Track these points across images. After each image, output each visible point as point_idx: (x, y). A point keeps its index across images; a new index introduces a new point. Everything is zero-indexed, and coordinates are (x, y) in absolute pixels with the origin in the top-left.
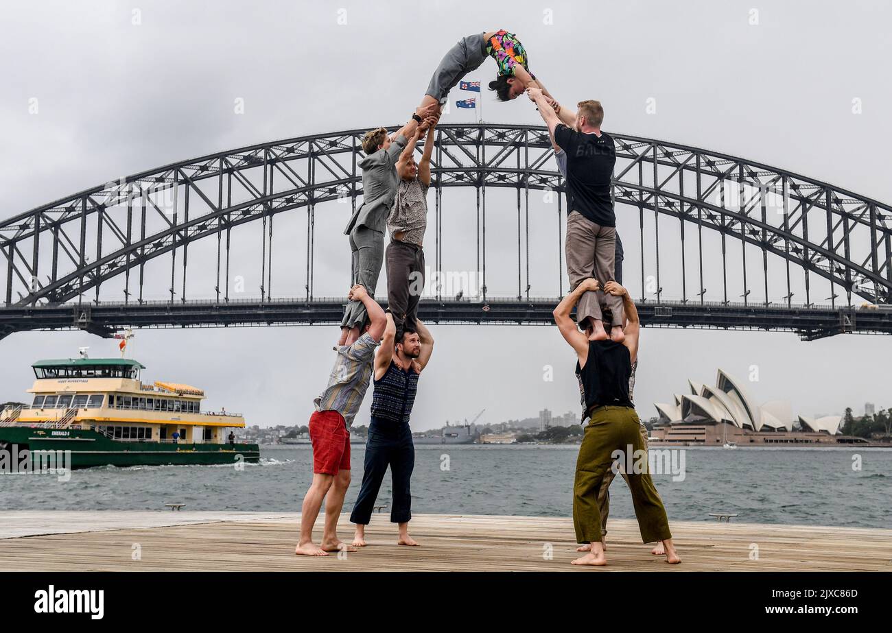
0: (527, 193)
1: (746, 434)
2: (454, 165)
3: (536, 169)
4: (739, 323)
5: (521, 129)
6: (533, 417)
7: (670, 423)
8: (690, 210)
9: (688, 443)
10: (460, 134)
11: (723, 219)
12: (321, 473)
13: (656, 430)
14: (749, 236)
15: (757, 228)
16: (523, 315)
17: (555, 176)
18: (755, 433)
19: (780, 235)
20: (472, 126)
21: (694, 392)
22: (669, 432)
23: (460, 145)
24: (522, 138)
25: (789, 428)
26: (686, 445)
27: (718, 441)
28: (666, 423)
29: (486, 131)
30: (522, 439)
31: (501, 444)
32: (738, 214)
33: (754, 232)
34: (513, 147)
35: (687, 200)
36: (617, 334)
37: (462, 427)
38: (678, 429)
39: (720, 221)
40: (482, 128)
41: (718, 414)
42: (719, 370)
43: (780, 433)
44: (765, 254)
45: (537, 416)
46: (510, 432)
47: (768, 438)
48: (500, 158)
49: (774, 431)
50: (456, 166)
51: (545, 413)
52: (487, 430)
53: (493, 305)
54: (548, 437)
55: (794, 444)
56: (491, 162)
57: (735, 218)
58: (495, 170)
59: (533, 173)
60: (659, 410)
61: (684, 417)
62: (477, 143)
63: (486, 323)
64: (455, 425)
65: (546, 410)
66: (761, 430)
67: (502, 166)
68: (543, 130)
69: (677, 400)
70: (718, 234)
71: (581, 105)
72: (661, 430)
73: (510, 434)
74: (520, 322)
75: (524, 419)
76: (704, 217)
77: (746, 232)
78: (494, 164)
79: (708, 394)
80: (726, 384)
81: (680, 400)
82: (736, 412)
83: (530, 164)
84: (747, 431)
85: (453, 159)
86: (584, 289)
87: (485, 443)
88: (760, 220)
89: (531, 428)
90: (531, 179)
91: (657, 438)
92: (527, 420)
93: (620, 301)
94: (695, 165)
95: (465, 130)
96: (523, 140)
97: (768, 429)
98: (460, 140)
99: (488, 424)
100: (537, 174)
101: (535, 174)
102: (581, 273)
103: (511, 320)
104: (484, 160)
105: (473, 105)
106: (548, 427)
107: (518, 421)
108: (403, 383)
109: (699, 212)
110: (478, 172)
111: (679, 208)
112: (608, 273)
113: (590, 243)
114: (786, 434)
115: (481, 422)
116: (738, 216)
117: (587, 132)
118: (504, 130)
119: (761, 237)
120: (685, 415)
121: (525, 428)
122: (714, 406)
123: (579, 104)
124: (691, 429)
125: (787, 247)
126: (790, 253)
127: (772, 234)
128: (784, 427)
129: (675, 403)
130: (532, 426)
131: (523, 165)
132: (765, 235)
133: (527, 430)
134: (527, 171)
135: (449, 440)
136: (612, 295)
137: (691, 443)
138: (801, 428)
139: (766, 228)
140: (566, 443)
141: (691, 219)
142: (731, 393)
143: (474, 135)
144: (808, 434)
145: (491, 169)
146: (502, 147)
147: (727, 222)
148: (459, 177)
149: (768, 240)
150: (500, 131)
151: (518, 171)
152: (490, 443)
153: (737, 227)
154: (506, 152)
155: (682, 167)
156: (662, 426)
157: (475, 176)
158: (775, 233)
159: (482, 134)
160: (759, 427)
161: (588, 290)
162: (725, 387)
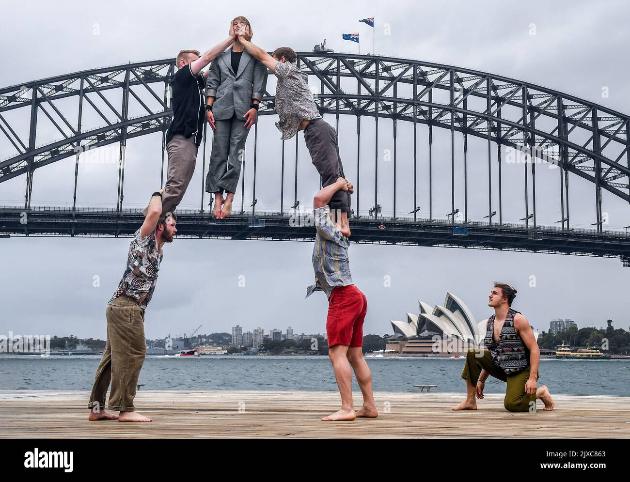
7: (406, 338)
13: (391, 343)
21: (423, 311)
26: (423, 356)
28: (401, 337)
30: (231, 351)
31: (215, 355)
38: (414, 343)
41: (448, 330)
42: (447, 293)
60: (393, 326)
61: (419, 333)
65: (238, 326)
69: (410, 318)
72: (397, 343)
79: (439, 313)
80: (453, 305)
91: (394, 350)
105: (357, 41)
120: (420, 331)
122: (445, 323)
124: (427, 343)
129: (408, 321)
140: (282, 354)
142: (457, 312)
152: (205, 354)
156: (398, 340)
160: (479, 342)
162: (451, 308)
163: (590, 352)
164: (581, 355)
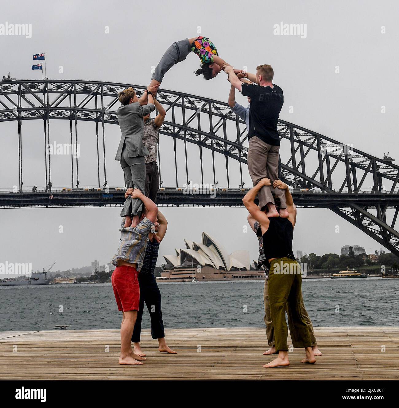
0: (76, 123)
1: (221, 273)
2: (29, 106)
3: (81, 108)
4: (211, 203)
5: (71, 83)
6: (88, 266)
7: (173, 267)
8: (179, 132)
9: (184, 280)
10: (33, 86)
11: (200, 137)
12: (131, 311)
13: (164, 272)
14: (216, 147)
15: (221, 142)
16: (75, 201)
17: (94, 112)
18: (227, 272)
19: (235, 147)
20: (40, 82)
21: (188, 247)
22: (173, 273)
23: (33, 93)
24: (72, 88)
25: (248, 268)
26: (184, 281)
27: (203, 278)
28: (171, 267)
29: (49, 84)
30: (80, 280)
31: (67, 284)
32: (209, 133)
33: (219, 145)
34: (66, 94)
35: (177, 125)
36: (285, 213)
37: (41, 273)
38: (178, 271)
39: (198, 138)
40: (46, 82)
41: (204, 261)
42: (203, 232)
43: (242, 272)
44: (227, 159)
45: (90, 265)
46: (73, 276)
47: (235, 275)
48: (59, 101)
49: (239, 270)
50: (30, 107)
51: (95, 263)
52: (58, 275)
53: (55, 195)
54: (97, 278)
55: (251, 278)
56: (53, 104)
57: (207, 136)
58: (56, 108)
59: (80, 110)
60: (166, 259)
61: (182, 263)
62: (44, 91)
63: (52, 207)
64: (37, 273)
66: (231, 270)
67: (60, 106)
68: (85, 83)
69: (177, 252)
70: (197, 146)
71: (258, 68)
72: (167, 272)
73: (73, 277)
74: (73, 205)
75: (82, 267)
76: (188, 136)
77: (214, 145)
78: (54, 105)
79: (196, 248)
80: (208, 242)
81: (179, 253)
82: (214, 259)
83: (77, 105)
84: (222, 271)
85: (29, 102)
86: (262, 185)
87: (56, 284)
88: (223, 137)
89: (87, 273)
90: (78, 114)
91: (165, 277)
92: (84, 268)
93: (284, 192)
94: (181, 103)
95: (36, 84)
96: (73, 90)
97: (234, 269)
98: (33, 90)
99: (59, 271)
100: (82, 111)
101: (81, 111)
102: (259, 175)
103: (68, 204)
104: (48, 102)
105: (41, 68)
106: (96, 272)
107: (78, 268)
108: (149, 249)
109: (185, 133)
110: (45, 110)
111: (172, 131)
112: (275, 174)
113: (265, 156)
114: (246, 272)
115: (54, 270)
116: (209, 135)
117: (265, 85)
118: (61, 84)
119: (224, 148)
120: (182, 262)
121: (83, 273)
122: (201, 255)
123: (257, 67)
124: (186, 271)
125: (240, 154)
126: (242, 157)
127: (231, 146)
128: (245, 268)
129: (176, 255)
130: (87, 272)
131: (73, 105)
132: (226, 147)
133: (84, 274)
134: (76, 109)
135: (33, 282)
136: (279, 189)
137: (187, 280)
138: (256, 268)
139: (227, 142)
141: (180, 137)
142: (211, 247)
143: (42, 87)
144: (259, 271)
145: (53, 108)
146: (59, 94)
147: (202, 139)
148: (32, 114)
149: (228, 149)
150: (58, 84)
151: (70, 109)
152: (60, 284)
153: (209, 142)
154: (62, 97)
155: (173, 104)
156: (168, 269)
157: (43, 113)
158: (233, 145)
159: (46, 86)
160: (229, 268)
161: (265, 185)
162: (207, 243)
163: (349, 273)
164: (341, 276)
